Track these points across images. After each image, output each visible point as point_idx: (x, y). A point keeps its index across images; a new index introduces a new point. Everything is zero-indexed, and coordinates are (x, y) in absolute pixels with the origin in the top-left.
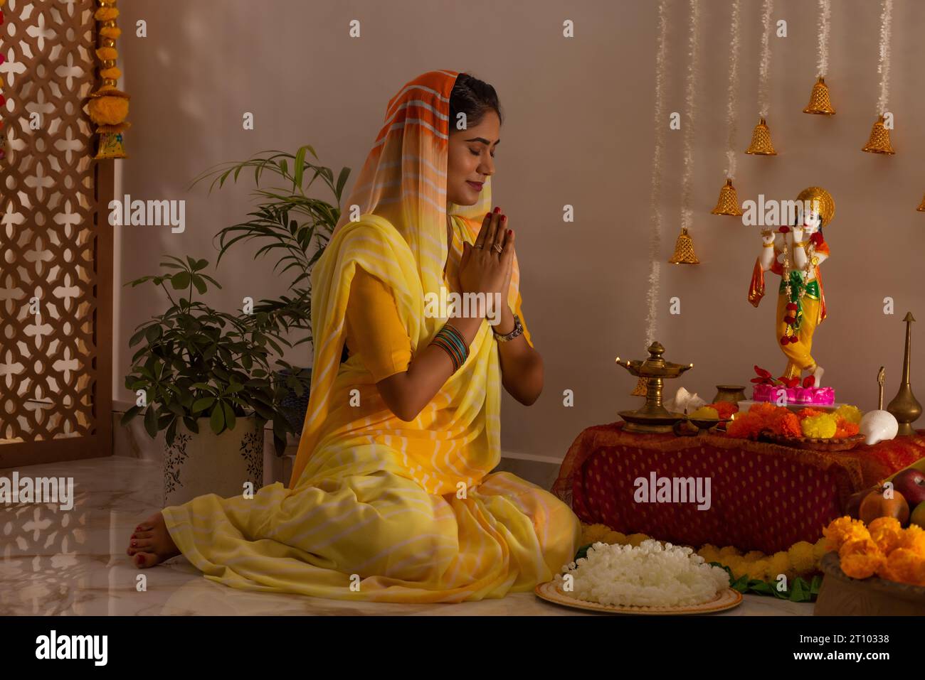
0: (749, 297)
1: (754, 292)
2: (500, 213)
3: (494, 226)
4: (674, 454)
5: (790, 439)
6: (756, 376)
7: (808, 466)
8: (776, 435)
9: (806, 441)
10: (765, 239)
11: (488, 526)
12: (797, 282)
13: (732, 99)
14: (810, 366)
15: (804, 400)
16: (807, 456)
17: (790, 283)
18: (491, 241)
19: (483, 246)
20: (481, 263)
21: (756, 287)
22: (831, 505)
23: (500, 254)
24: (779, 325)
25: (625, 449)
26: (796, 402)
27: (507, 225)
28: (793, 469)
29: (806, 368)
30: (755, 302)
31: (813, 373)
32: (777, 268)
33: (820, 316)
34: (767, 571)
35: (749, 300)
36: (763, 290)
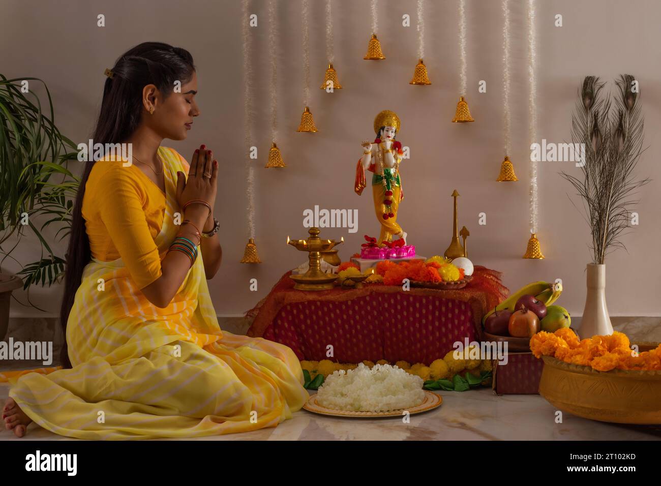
0: (355, 188)
1: (360, 186)
2: (206, 149)
3: (202, 159)
4: (346, 303)
5: (437, 283)
6: (366, 242)
7: (448, 300)
8: (424, 282)
9: (447, 284)
10: (365, 148)
11: (253, 369)
12: (388, 175)
13: (306, 51)
14: (399, 232)
15: (402, 256)
16: (452, 294)
17: (385, 177)
18: (202, 170)
19: (196, 173)
20: (197, 186)
21: (361, 182)
22: (468, 325)
23: (210, 179)
24: (378, 205)
25: (319, 303)
26: (397, 257)
27: (213, 157)
28: (437, 303)
29: (396, 234)
30: (359, 192)
31: (402, 237)
32: (373, 168)
33: (400, 198)
34: (431, 373)
35: (356, 191)
36: (365, 184)
